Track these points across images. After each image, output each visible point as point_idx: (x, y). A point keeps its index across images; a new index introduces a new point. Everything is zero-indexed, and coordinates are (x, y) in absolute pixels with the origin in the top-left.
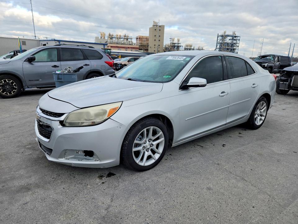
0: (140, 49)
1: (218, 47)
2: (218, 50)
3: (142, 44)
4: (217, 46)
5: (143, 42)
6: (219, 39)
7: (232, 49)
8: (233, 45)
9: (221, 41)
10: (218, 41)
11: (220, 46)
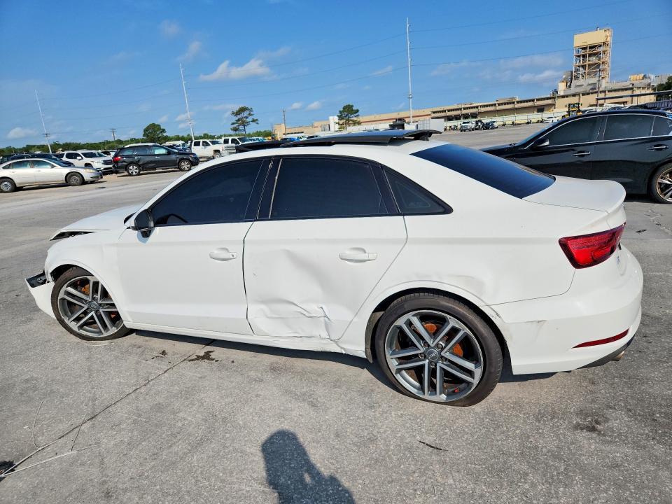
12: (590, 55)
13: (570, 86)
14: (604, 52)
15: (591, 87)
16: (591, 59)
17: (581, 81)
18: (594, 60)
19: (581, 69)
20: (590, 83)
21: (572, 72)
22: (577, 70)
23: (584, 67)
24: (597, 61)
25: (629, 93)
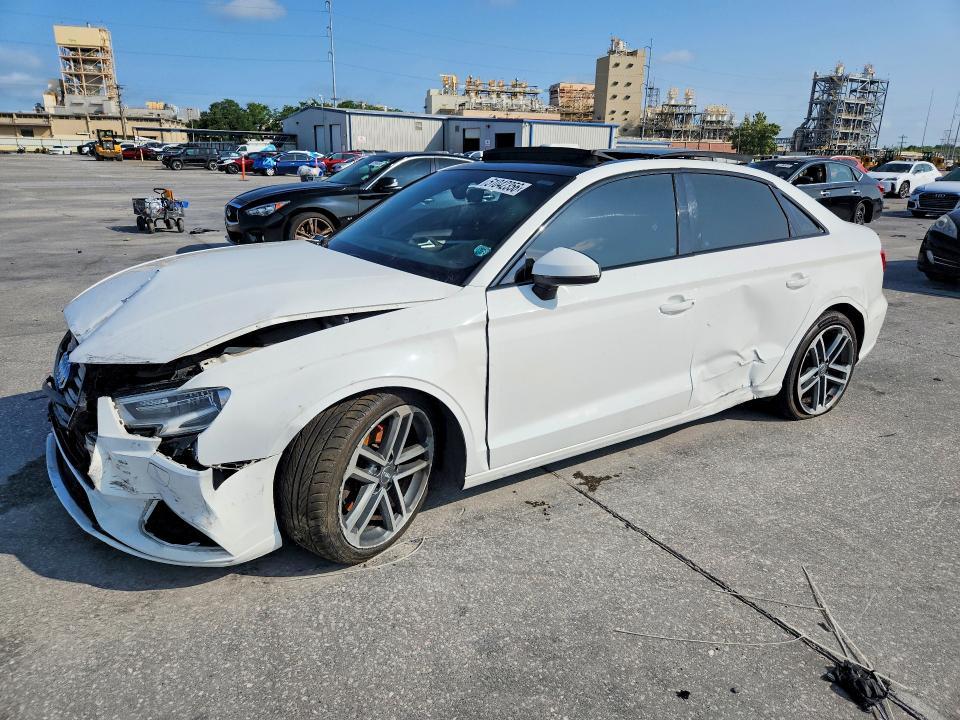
1: (815, 114)
2: (814, 125)
3: (571, 110)
4: (810, 112)
5: (572, 104)
6: (817, 88)
7: (860, 121)
8: (866, 107)
9: (825, 97)
10: (816, 95)
11: (820, 112)
12: (85, 62)
13: (62, 103)
14: (104, 61)
15: (96, 108)
16: (87, 67)
17: (77, 98)
18: (91, 69)
19: (75, 80)
20: (93, 102)
21: (61, 81)
22: (68, 80)
23: (78, 77)
24: (96, 73)
25: (155, 125)
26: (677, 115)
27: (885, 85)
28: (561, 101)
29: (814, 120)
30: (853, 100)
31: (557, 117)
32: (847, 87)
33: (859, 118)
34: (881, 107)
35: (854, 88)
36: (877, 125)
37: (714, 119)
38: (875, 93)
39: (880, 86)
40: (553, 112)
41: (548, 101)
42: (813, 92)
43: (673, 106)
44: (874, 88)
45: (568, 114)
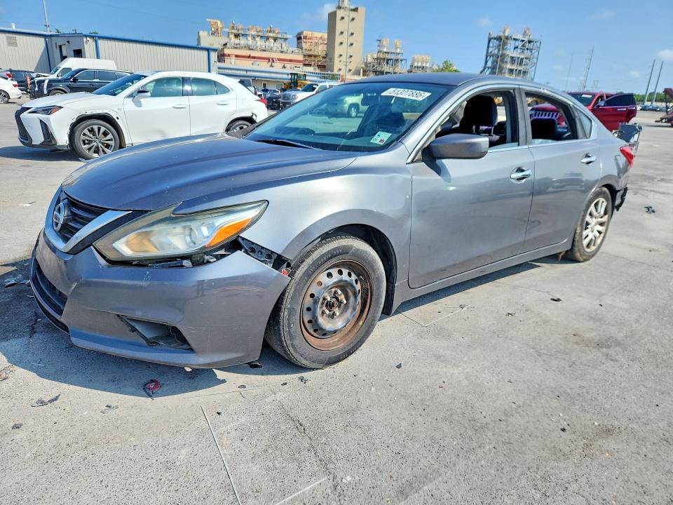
0: (305, 65)
1: (489, 64)
2: (488, 72)
3: (312, 53)
4: (486, 62)
5: (313, 48)
6: (491, 45)
7: (520, 71)
8: (525, 60)
9: (496, 51)
10: (490, 50)
11: (493, 63)
26: (388, 60)
27: (538, 44)
28: (304, 46)
29: (489, 68)
30: (516, 54)
31: (301, 58)
32: (511, 44)
33: (519, 68)
34: (535, 60)
35: (516, 45)
36: (532, 74)
37: (420, 65)
38: (531, 50)
39: (535, 45)
40: (299, 54)
41: (296, 46)
42: (488, 47)
43: (386, 53)
44: (530, 46)
45: (310, 56)
